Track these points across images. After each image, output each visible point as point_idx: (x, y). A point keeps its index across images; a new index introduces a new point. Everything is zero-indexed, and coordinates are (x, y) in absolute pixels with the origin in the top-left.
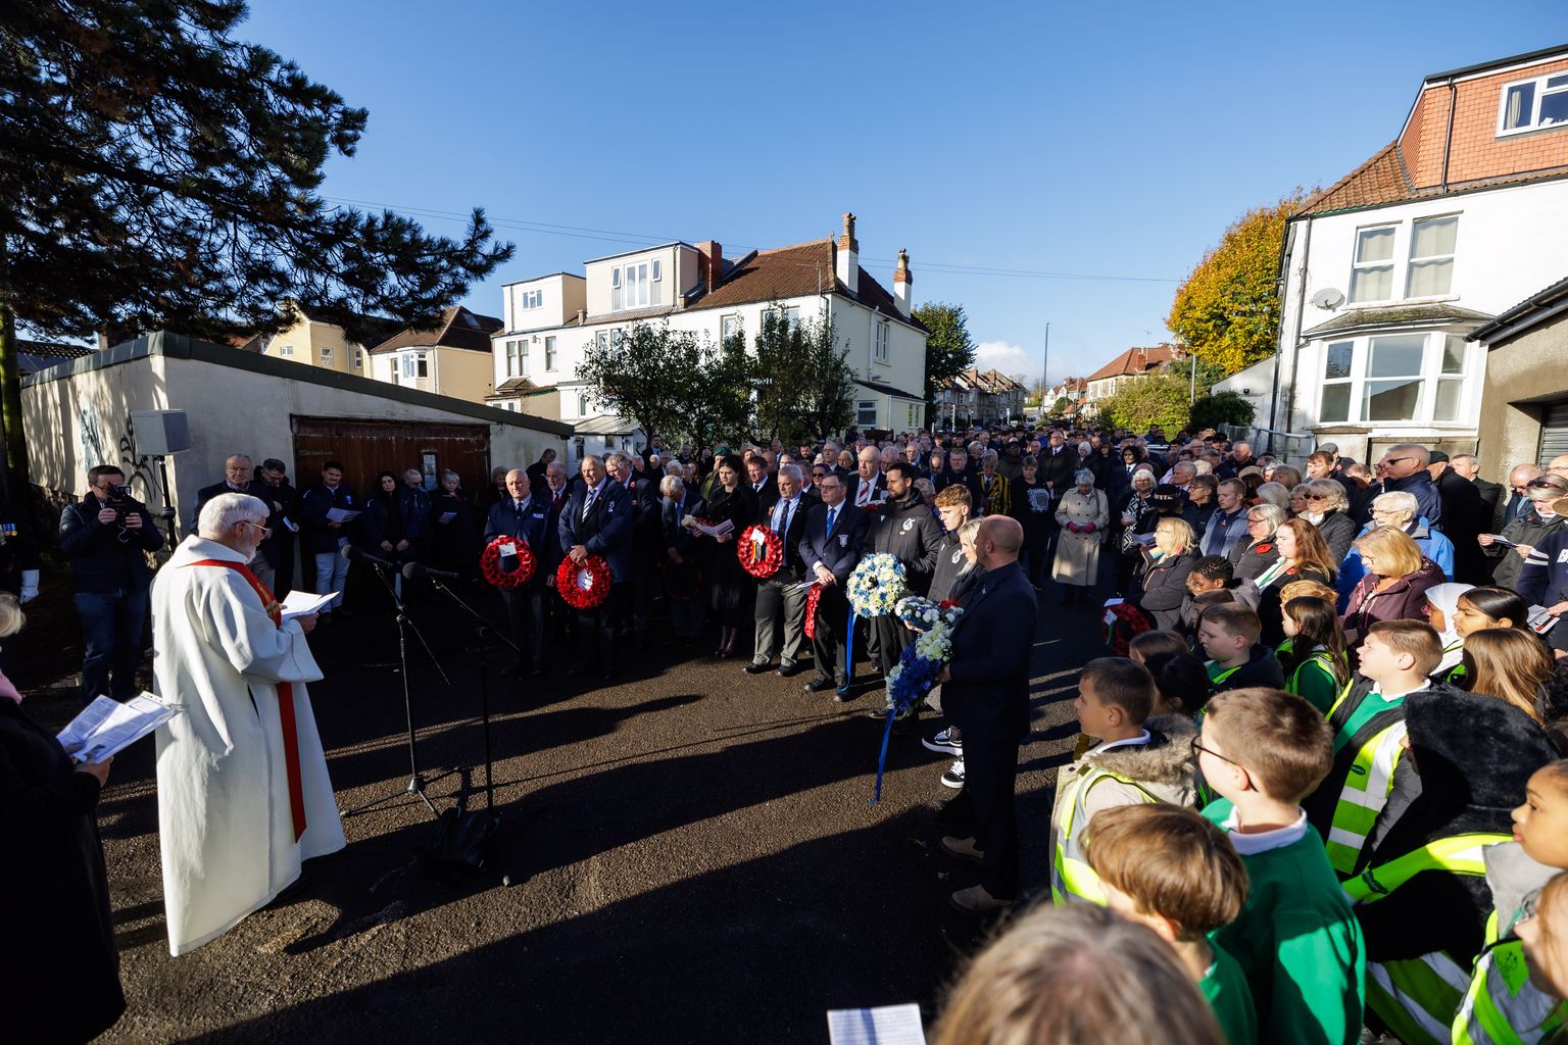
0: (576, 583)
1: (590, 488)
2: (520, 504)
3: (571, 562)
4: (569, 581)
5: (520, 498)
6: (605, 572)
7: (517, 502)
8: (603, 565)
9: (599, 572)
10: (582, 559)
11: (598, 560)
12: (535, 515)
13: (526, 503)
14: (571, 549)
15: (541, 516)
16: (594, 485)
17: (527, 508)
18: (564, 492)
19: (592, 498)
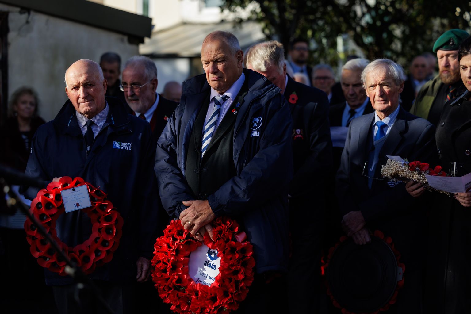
0: (187, 271)
1: (214, 93)
2: (90, 124)
3: (181, 232)
4: (174, 268)
5: (90, 114)
6: (244, 251)
7: (83, 120)
8: (241, 238)
9: (233, 250)
10: (203, 226)
11: (232, 229)
12: (117, 145)
13: (100, 123)
14: (182, 208)
15: (127, 146)
16: (222, 89)
17: (103, 131)
18: (155, 113)
19: (218, 112)
